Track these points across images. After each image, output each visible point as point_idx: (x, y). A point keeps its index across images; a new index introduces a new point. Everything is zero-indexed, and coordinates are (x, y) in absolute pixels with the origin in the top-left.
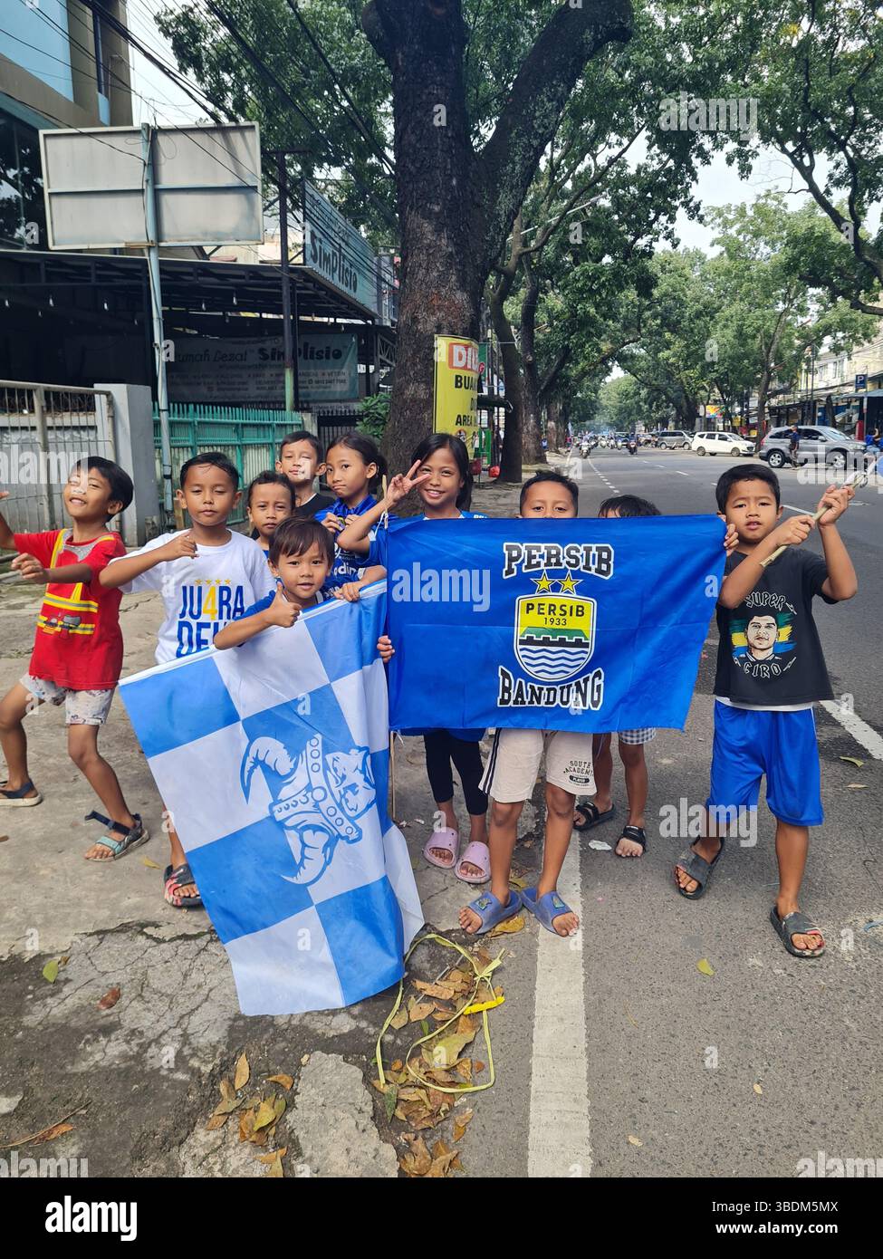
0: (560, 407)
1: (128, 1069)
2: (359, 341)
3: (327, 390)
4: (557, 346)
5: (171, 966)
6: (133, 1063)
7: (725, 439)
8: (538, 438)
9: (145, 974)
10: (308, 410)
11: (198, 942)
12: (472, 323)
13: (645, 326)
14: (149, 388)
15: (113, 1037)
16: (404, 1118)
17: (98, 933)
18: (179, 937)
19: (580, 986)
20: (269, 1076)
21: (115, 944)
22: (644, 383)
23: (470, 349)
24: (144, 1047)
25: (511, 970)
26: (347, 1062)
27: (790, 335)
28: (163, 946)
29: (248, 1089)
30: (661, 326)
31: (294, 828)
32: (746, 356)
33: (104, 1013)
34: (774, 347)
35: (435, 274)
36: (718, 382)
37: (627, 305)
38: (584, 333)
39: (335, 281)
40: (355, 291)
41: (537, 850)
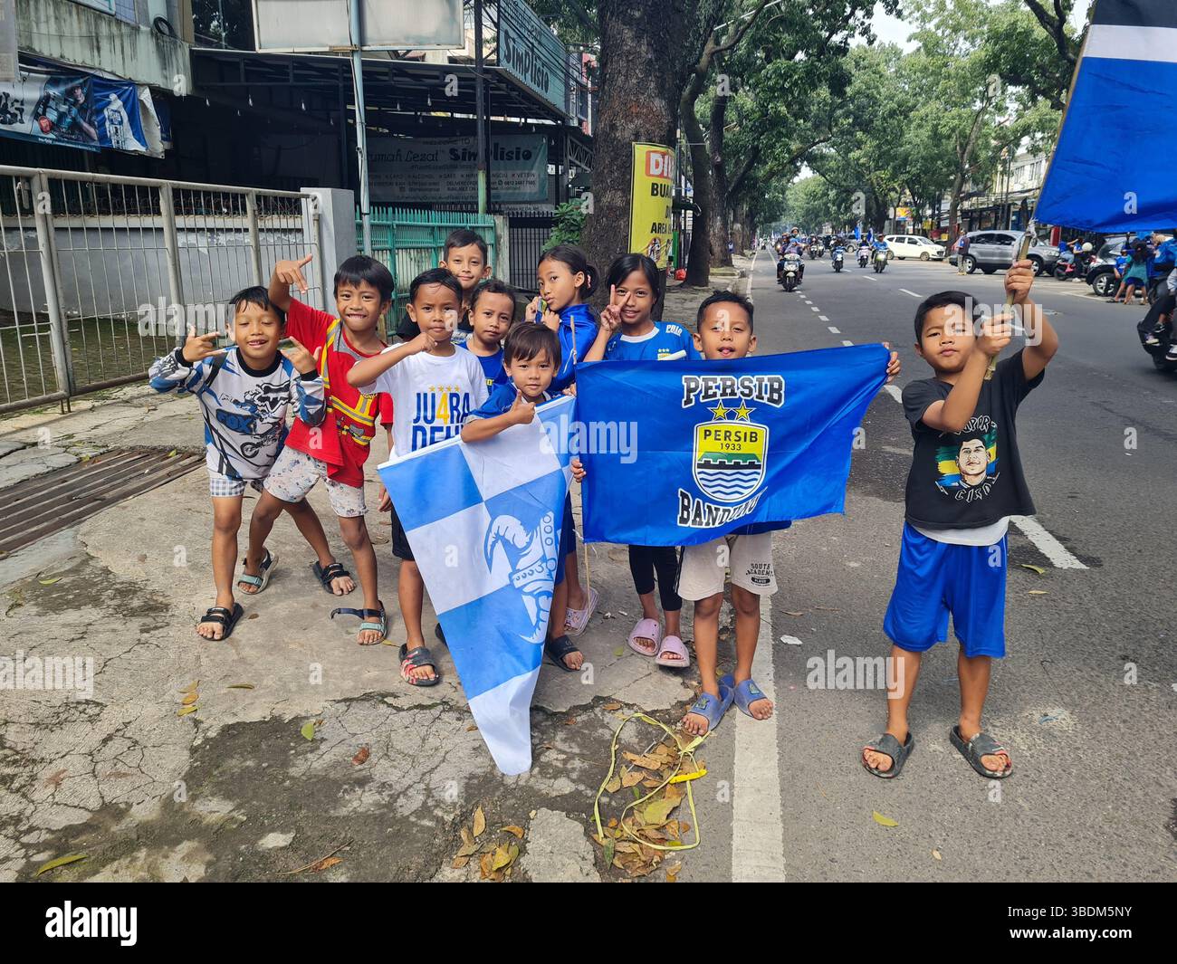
0: (746, 208)
1: (382, 815)
2: (549, 141)
3: (517, 191)
4: (746, 147)
5: (411, 731)
6: (386, 810)
7: (915, 243)
8: (725, 242)
9: (389, 737)
10: (500, 212)
11: (432, 711)
12: (669, 131)
13: (836, 125)
14: (352, 192)
15: (367, 788)
16: (621, 866)
17: (345, 700)
18: (416, 707)
19: (775, 762)
20: (502, 827)
21: (360, 710)
22: (832, 184)
23: (666, 157)
24: (394, 798)
25: (711, 747)
26: (569, 817)
27: (986, 136)
28: (404, 713)
29: (485, 836)
30: (853, 125)
31: (531, 593)
32: (940, 156)
33: (357, 768)
34: (969, 148)
35: (634, 81)
36: (909, 183)
37: (819, 103)
38: (774, 133)
39: (527, 81)
40: (546, 92)
41: (732, 642)
